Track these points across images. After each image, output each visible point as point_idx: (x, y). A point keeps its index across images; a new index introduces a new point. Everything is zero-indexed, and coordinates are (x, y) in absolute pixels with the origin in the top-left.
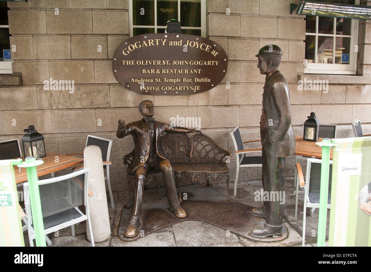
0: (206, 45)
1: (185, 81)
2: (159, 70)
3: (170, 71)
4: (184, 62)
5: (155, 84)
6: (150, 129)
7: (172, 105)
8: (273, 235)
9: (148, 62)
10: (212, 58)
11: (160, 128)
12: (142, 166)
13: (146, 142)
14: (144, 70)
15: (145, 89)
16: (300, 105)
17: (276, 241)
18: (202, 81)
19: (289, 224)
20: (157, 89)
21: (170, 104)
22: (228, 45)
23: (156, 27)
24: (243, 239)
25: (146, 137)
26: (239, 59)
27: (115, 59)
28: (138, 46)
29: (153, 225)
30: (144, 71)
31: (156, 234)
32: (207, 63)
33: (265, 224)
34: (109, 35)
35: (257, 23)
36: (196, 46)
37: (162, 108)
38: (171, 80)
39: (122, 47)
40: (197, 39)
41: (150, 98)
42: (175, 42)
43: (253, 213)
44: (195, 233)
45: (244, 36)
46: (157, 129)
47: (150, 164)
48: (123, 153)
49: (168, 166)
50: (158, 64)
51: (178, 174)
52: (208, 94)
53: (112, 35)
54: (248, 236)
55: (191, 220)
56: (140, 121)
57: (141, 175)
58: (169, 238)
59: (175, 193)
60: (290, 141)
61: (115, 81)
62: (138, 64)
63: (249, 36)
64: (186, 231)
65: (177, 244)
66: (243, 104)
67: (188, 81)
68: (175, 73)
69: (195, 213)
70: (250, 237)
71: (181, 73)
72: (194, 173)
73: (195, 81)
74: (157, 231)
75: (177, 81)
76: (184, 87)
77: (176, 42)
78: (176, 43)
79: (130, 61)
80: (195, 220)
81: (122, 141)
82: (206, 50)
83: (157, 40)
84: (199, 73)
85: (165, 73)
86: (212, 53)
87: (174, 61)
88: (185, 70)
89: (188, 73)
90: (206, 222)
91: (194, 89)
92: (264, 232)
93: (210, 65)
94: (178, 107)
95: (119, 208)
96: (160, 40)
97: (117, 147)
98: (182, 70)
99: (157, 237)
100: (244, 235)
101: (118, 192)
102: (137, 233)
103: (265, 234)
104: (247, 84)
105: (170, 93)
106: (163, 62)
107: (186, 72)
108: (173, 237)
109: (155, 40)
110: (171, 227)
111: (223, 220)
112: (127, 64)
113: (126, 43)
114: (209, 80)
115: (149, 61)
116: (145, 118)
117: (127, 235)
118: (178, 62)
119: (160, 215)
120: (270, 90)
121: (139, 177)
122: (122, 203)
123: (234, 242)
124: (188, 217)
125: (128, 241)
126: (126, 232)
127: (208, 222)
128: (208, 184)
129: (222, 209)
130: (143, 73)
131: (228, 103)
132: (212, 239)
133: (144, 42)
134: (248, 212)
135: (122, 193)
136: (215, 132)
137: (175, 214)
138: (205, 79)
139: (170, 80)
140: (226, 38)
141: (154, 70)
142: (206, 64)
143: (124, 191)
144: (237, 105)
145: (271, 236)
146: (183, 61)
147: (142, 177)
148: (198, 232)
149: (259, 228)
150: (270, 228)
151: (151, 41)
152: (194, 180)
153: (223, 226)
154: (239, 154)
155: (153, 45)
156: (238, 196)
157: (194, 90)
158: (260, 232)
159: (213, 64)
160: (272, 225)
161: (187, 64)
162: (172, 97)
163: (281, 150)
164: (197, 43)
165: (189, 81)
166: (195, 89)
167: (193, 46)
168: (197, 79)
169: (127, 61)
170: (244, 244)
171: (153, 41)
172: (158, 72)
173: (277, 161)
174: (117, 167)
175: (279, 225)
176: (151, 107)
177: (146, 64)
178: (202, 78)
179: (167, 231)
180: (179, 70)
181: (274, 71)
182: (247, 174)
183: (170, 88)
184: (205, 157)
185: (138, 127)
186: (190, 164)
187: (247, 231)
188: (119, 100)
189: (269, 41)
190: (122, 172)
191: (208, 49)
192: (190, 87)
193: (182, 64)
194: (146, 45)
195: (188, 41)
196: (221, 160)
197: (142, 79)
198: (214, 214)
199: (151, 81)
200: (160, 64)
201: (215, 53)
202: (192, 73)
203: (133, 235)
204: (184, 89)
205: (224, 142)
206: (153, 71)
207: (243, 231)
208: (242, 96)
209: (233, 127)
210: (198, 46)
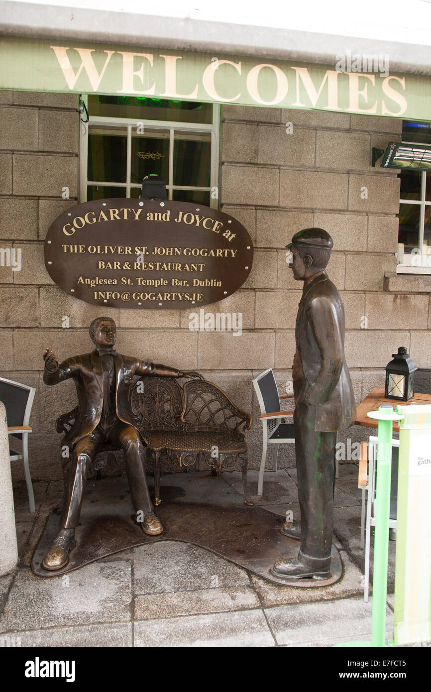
0: (213, 221)
1: (175, 284)
2: (128, 263)
3: (148, 266)
4: (174, 250)
5: (121, 288)
6: (106, 369)
7: (153, 326)
8: (313, 575)
9: (109, 249)
10: (224, 244)
11: (125, 369)
12: (86, 437)
13: (98, 393)
14: (102, 263)
15: (104, 297)
16: (388, 331)
17: (317, 588)
18: (206, 285)
19: (349, 554)
20: (125, 297)
21: (148, 325)
22: (256, 221)
23: (129, 185)
24: (257, 580)
25: (98, 383)
26: (276, 247)
27: (49, 242)
28: (91, 220)
29: (98, 548)
30: (101, 265)
31: (101, 564)
32: (215, 254)
33: (299, 553)
34: (41, 198)
35: (309, 183)
36: (195, 221)
37: (134, 330)
38: (150, 282)
39: (62, 220)
40: (198, 210)
41: (111, 313)
42: (158, 215)
43: (284, 530)
44: (172, 566)
45: (285, 204)
46: (120, 370)
47: (104, 433)
48: (60, 410)
49: (132, 439)
50: (126, 253)
51: (155, 452)
52: (218, 308)
53: (47, 198)
54: (268, 574)
55: (169, 540)
56: (90, 355)
57: (82, 454)
58: (122, 572)
59: (145, 489)
60: (342, 403)
61: (48, 280)
62: (90, 251)
63: (294, 205)
64: (156, 561)
65: (134, 586)
66: (281, 327)
67: (181, 285)
68: (158, 269)
69: (180, 527)
70: (271, 577)
71: (168, 269)
72: (182, 451)
73: (194, 285)
74: (104, 560)
75: (162, 284)
76: (174, 294)
77: (160, 214)
78: (159, 217)
79: (76, 246)
80: (177, 541)
81: (59, 389)
82: (214, 230)
83: (126, 210)
84: (201, 270)
85: (139, 269)
86: (224, 235)
87: (156, 248)
88: (175, 265)
89: (180, 270)
90: (197, 545)
91: (191, 299)
92: (296, 570)
93: (221, 256)
94: (163, 331)
95: (44, 512)
96: (131, 210)
97: (50, 400)
98: (169, 264)
99: (100, 571)
100: (261, 573)
101: (49, 482)
102: (66, 561)
103: (298, 572)
104: (290, 290)
105: (148, 305)
106: (136, 249)
107: (178, 267)
108: (130, 572)
109: (121, 209)
110: (131, 553)
111: (227, 542)
112: (72, 251)
113: (70, 214)
114: (219, 284)
115: (111, 248)
116: (98, 350)
117: (47, 565)
118: (164, 249)
119: (115, 529)
120: (305, 310)
121: (79, 458)
122: (51, 504)
123: (239, 586)
124: (165, 535)
125: (46, 578)
126: (45, 558)
127: (200, 545)
128: (213, 471)
129: (230, 521)
130: (100, 268)
131: (255, 325)
132: (200, 577)
133: (102, 213)
134: (277, 528)
135: (56, 483)
136: (229, 376)
137: (143, 527)
138: (212, 281)
139: (148, 281)
140: (254, 208)
141: (119, 264)
142: (213, 255)
143: (60, 481)
144: (270, 329)
145: (310, 578)
146: (172, 249)
147: (85, 457)
148: (177, 563)
149: (288, 561)
150: (308, 562)
151: (114, 212)
152: (183, 465)
153: (225, 554)
154: (268, 420)
155: (118, 218)
156: (265, 497)
157: (192, 301)
158: (290, 568)
159: (226, 255)
160: (311, 555)
161: (179, 253)
162: (152, 312)
163: (324, 418)
164: (197, 217)
165: (183, 284)
166: (194, 299)
167: (190, 222)
168: (197, 282)
169: (71, 246)
170: (257, 591)
171: (117, 212)
172: (127, 266)
173: (319, 438)
174: (48, 435)
175: (323, 557)
176: (110, 329)
177: (104, 252)
178: (207, 280)
179: (121, 559)
180: (165, 265)
181: (317, 275)
182: (287, 455)
183: (148, 296)
184: (207, 424)
185: (84, 366)
186: (180, 433)
187: (267, 566)
188: (57, 314)
189: (332, 215)
190: (58, 445)
191: (218, 227)
192: (184, 295)
193: (169, 253)
194: (106, 219)
195: (181, 213)
196: (235, 428)
197: (97, 278)
198: (213, 529)
199: (113, 283)
200: (130, 253)
201: (231, 235)
202: (188, 270)
203: (58, 565)
204: (174, 299)
205: (246, 396)
206: (117, 265)
207: (260, 564)
208: (281, 312)
209: (264, 368)
210: (198, 222)
